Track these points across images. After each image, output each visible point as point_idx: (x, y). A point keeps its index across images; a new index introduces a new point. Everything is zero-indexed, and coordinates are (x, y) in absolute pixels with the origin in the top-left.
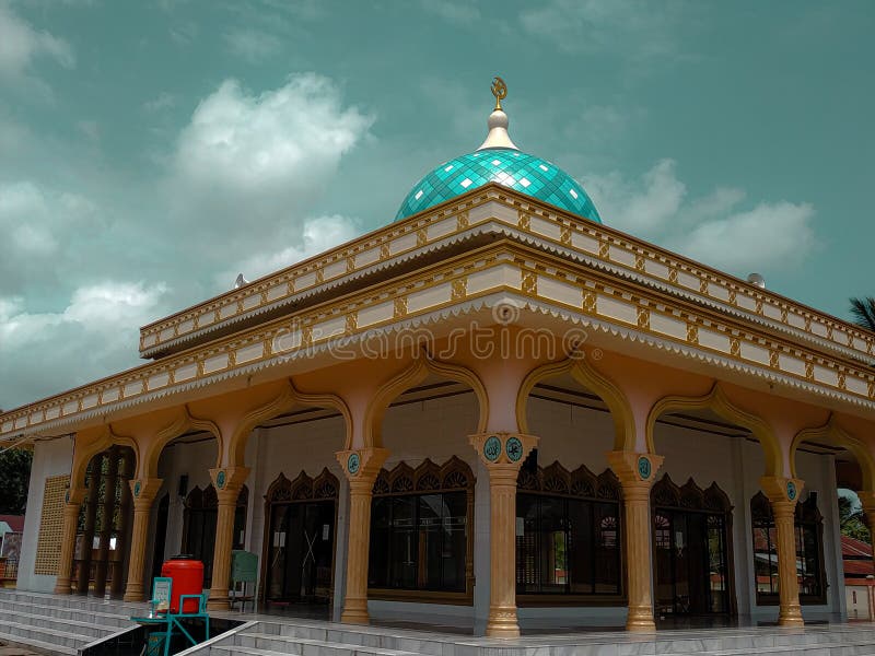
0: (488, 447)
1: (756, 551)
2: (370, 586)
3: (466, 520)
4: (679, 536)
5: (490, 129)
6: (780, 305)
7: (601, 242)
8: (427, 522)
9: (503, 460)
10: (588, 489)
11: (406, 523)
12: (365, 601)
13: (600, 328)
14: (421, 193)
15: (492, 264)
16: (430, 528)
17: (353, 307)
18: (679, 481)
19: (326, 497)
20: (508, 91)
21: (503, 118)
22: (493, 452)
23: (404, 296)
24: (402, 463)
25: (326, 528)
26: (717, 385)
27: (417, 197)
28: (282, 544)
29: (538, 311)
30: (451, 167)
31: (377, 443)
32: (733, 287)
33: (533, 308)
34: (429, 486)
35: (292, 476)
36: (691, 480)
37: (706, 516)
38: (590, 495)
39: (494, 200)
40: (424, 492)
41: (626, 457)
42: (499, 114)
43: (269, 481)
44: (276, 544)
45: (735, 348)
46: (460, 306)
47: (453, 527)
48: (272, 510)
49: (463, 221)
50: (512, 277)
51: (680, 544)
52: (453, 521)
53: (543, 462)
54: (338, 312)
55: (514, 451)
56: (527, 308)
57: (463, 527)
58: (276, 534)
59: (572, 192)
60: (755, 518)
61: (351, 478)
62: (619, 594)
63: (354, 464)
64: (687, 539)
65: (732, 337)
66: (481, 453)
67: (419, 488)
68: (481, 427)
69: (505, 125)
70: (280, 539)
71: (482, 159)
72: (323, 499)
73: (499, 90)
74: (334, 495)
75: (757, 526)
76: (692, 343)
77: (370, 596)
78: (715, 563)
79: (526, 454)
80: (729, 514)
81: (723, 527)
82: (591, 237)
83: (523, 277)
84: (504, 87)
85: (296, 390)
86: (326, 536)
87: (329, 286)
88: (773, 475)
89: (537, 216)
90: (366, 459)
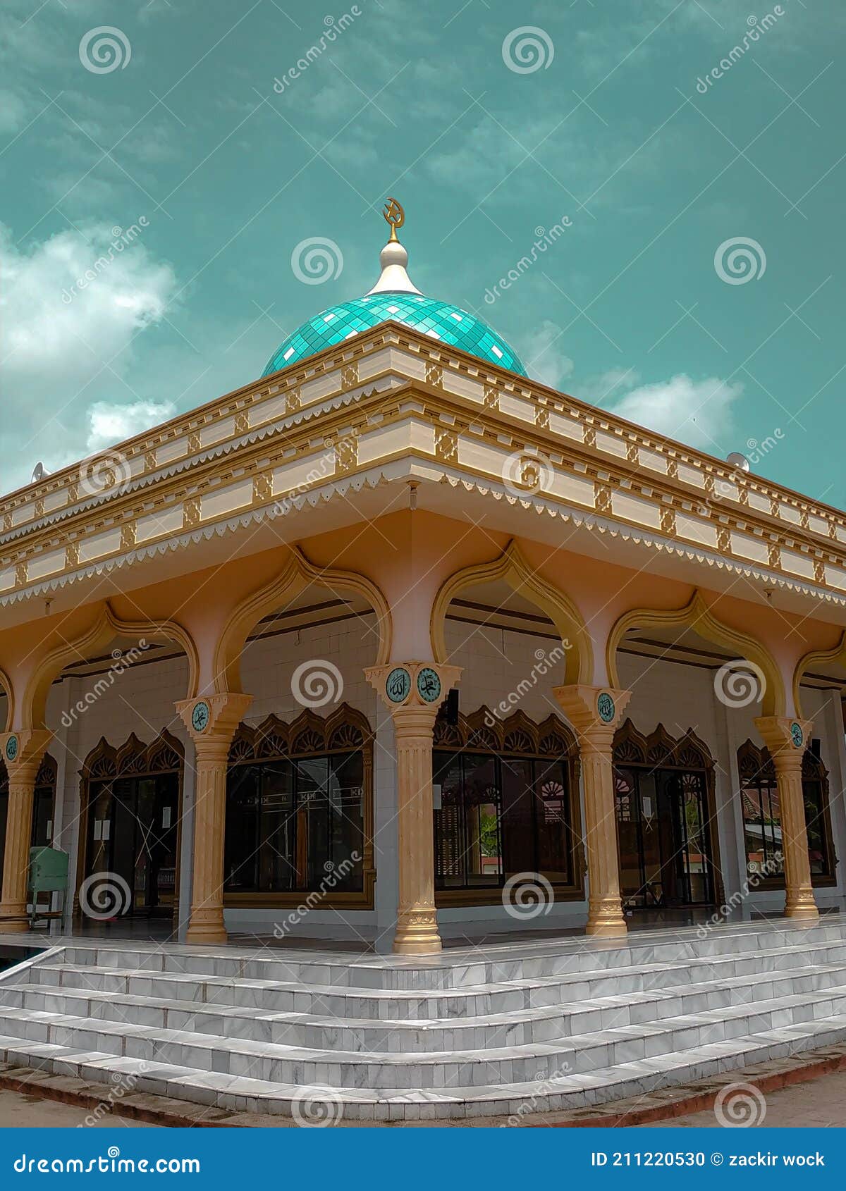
0: (391, 683)
1: (746, 821)
2: (226, 888)
3: (361, 792)
4: (647, 802)
5: (384, 268)
6: (770, 493)
7: (538, 406)
8: (308, 797)
9: (414, 701)
10: (527, 743)
11: (279, 799)
12: (220, 910)
13: (545, 511)
14: (291, 351)
15: (393, 419)
16: (312, 804)
17: (195, 490)
18: (645, 728)
19: (165, 770)
20: (406, 217)
21: (401, 253)
22: (398, 691)
23: (268, 471)
24: (272, 716)
25: (167, 811)
26: (698, 595)
27: (287, 356)
28: (106, 837)
29: (460, 485)
30: (332, 316)
31: (234, 685)
32: (709, 469)
33: (453, 482)
34: (309, 747)
35: (116, 742)
36: (660, 725)
37: (680, 774)
38: (530, 751)
39: (391, 345)
40: (301, 755)
41: (581, 693)
42: (395, 248)
43: (86, 750)
44: (97, 837)
45: (724, 540)
46: (349, 481)
47: (344, 802)
48: (91, 789)
49: (350, 376)
50: (422, 437)
51: (648, 812)
52: (344, 793)
53: (466, 707)
54: (172, 499)
55: (429, 687)
56: (444, 481)
57: (357, 801)
58: (97, 823)
59: (495, 349)
60: (743, 774)
61: (197, 736)
62: (570, 882)
63: (201, 718)
64: (658, 807)
65: (719, 526)
66: (382, 692)
67: (296, 750)
68: (382, 656)
69: (403, 262)
70: (103, 831)
71: (373, 305)
72: (161, 772)
73: (394, 214)
74: (177, 766)
75: (747, 787)
76: (667, 534)
77: (227, 903)
78: (692, 838)
79: (444, 693)
80: (710, 771)
81: (703, 789)
82: (525, 400)
83: (437, 436)
84: (401, 212)
85: (115, 616)
86: (166, 823)
87: (164, 474)
88: (773, 715)
89: (452, 370)
90: (218, 708)
